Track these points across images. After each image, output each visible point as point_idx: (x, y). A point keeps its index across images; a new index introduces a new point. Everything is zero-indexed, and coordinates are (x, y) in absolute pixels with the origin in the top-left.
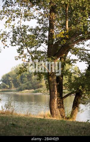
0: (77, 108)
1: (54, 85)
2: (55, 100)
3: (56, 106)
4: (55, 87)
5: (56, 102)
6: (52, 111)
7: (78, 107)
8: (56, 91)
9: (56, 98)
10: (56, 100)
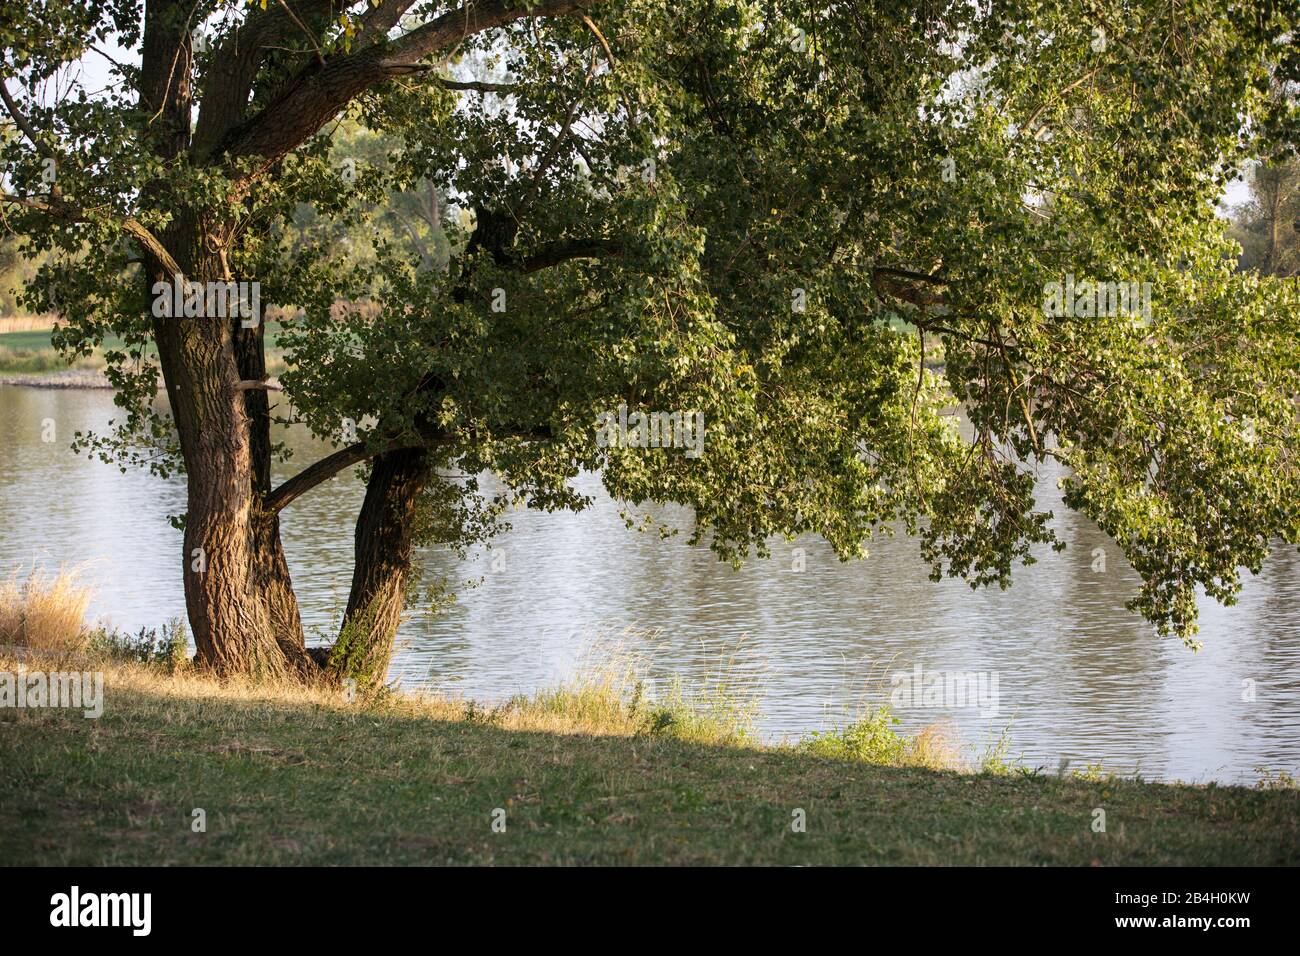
0: (398, 574)
1: (226, 393)
2: (231, 518)
3: (244, 569)
4: (237, 406)
5: (240, 536)
6: (210, 608)
7: (404, 564)
8: (239, 447)
9: (241, 506)
10: (242, 515)
